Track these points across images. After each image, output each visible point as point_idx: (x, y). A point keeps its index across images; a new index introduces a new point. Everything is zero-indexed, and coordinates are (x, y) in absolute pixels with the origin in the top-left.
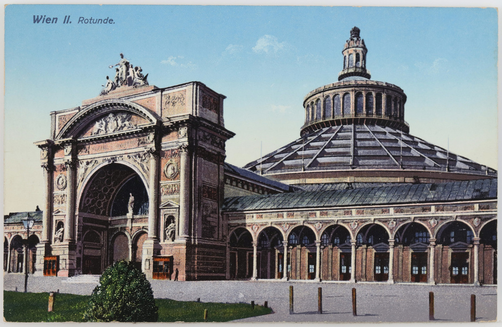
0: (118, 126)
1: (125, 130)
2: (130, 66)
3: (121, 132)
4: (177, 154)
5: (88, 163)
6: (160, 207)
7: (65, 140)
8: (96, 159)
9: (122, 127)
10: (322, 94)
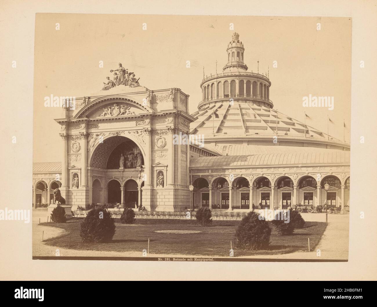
0: (120, 112)
1: (126, 115)
2: (126, 73)
3: (123, 116)
4: (164, 133)
5: (98, 135)
6: (153, 166)
7: (81, 119)
8: (103, 133)
9: (123, 113)
10: (216, 80)
